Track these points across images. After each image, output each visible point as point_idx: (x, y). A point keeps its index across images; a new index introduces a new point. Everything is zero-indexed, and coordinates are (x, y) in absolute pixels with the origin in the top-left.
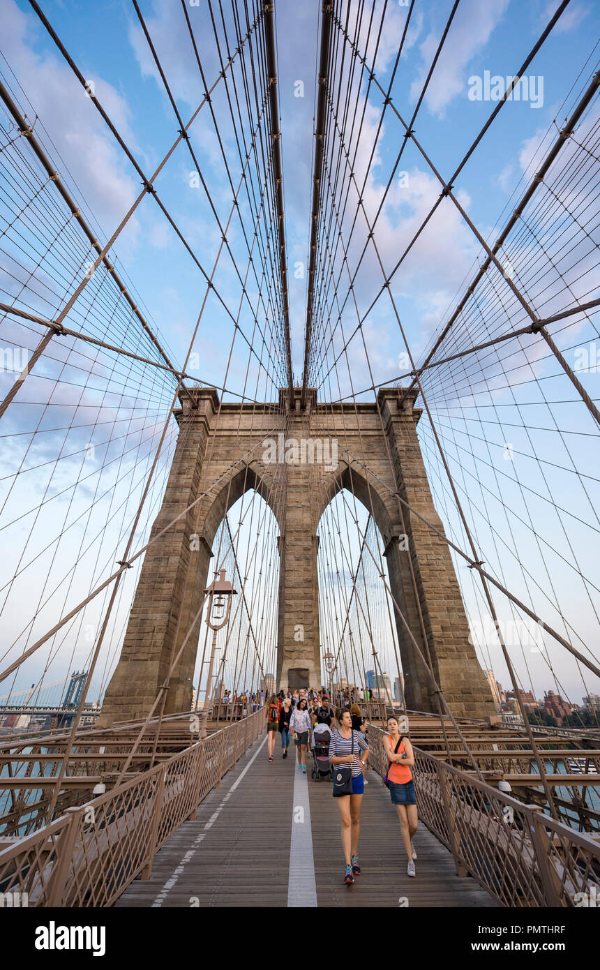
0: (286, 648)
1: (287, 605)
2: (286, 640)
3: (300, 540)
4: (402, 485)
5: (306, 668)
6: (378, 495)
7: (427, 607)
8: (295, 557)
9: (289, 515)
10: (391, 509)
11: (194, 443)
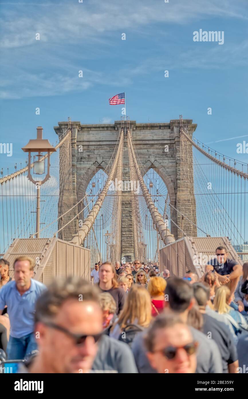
0: (123, 249)
3: (127, 207)
5: (130, 255)
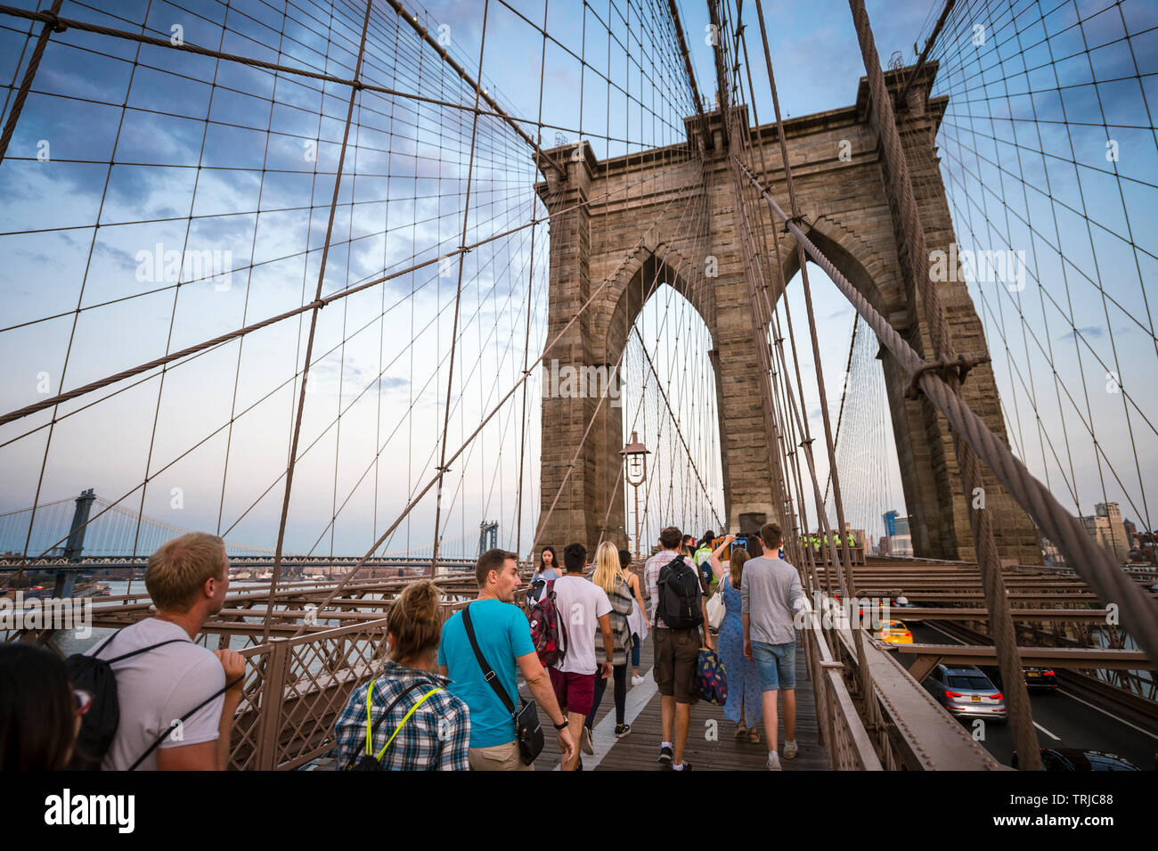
0: (734, 491)
1: (730, 440)
2: (733, 483)
3: (741, 354)
4: (904, 247)
5: (762, 512)
6: (863, 268)
7: (939, 430)
8: (735, 378)
9: (722, 320)
10: (886, 288)
11: (572, 234)
